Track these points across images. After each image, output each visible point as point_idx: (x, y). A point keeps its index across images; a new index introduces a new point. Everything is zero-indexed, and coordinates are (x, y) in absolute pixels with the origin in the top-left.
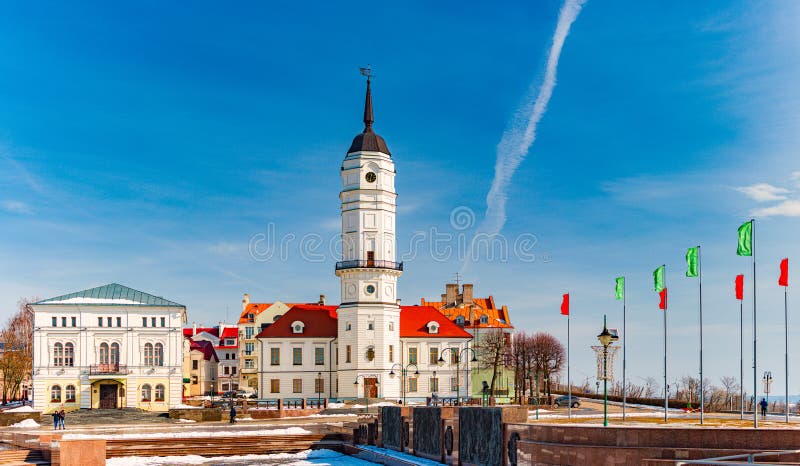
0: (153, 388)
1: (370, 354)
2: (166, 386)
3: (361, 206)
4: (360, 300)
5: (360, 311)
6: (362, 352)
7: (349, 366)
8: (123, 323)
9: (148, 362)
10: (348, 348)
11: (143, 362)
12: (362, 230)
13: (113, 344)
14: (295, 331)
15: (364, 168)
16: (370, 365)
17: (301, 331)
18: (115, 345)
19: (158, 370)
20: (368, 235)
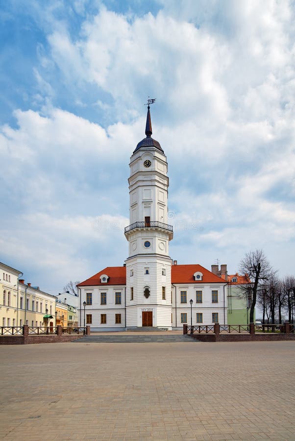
1: (147, 293)
3: (141, 184)
5: (139, 260)
6: (141, 292)
7: (132, 303)
10: (132, 288)
14: (102, 282)
15: (143, 157)
16: (147, 301)
17: (106, 282)
20: (145, 204)
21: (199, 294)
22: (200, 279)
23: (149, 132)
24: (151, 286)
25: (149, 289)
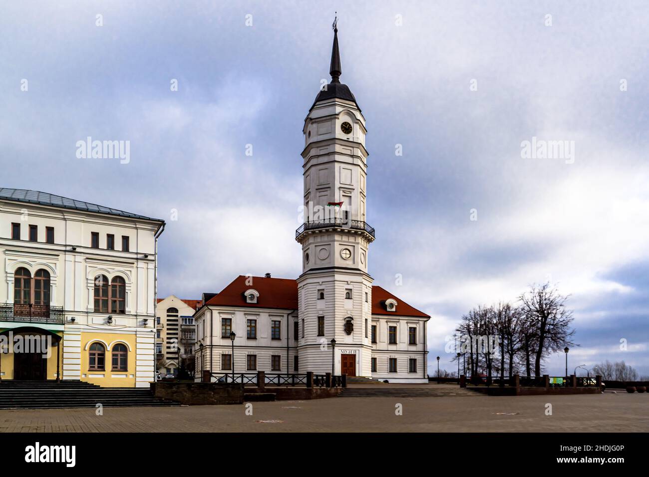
0: (109, 348)
1: (349, 327)
2: (131, 348)
3: (338, 158)
4: (336, 265)
5: (338, 277)
6: (340, 325)
8: (58, 238)
9: (100, 306)
10: (321, 319)
11: (92, 306)
12: (337, 185)
13: (40, 272)
14: (249, 301)
15: (340, 116)
16: (348, 339)
17: (255, 301)
18: (44, 274)
19: (117, 319)
20: (344, 191)
21: (393, 331)
22: (394, 309)
24: (354, 317)
25: (352, 322)
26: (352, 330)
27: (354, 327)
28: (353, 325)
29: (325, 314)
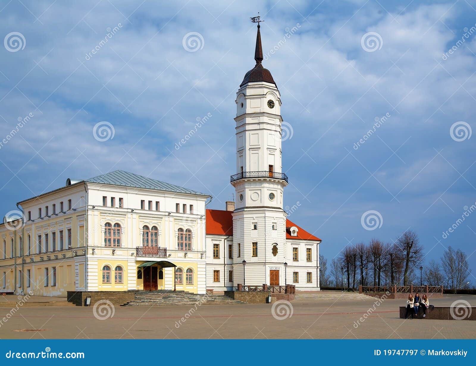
22: (296, 235)
23: (259, 57)
24: (278, 243)
25: (277, 247)
26: (277, 252)
27: (278, 251)
28: (277, 249)
29: (257, 241)
